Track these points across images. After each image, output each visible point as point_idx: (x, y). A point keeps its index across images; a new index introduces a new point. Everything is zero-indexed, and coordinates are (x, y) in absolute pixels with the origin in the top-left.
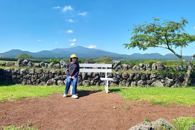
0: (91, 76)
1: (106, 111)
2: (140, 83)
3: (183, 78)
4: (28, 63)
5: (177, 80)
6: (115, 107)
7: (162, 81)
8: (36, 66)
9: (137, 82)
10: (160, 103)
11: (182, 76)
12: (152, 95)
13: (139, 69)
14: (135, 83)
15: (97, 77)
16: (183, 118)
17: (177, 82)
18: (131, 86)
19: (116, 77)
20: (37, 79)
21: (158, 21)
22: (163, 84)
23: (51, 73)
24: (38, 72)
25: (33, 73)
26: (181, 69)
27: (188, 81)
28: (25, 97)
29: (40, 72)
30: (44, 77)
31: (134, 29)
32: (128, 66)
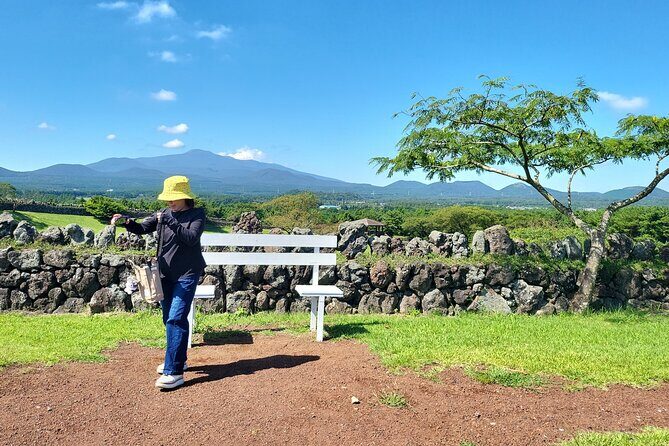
0: (260, 277)
1: (326, 413)
2: (433, 302)
3: (574, 282)
4: (15, 226)
5: (555, 290)
6: (354, 400)
7: (507, 291)
8: (49, 240)
9: (421, 298)
10: (507, 380)
11: (571, 276)
12: (477, 345)
13: (430, 251)
14: (413, 299)
15: (281, 279)
16: (591, 438)
17: (554, 296)
18: (402, 309)
19: (349, 280)
20: (50, 288)
21: (499, 91)
22: (510, 303)
23: (108, 264)
24: (55, 262)
25: (36, 265)
26: (569, 252)
27: (592, 293)
28: (15, 365)
29: (65, 262)
30: (79, 281)
31: (414, 110)
32: (389, 241)
